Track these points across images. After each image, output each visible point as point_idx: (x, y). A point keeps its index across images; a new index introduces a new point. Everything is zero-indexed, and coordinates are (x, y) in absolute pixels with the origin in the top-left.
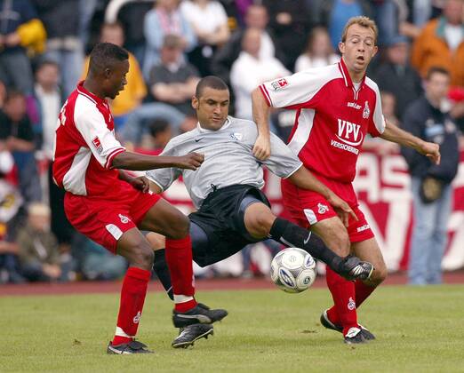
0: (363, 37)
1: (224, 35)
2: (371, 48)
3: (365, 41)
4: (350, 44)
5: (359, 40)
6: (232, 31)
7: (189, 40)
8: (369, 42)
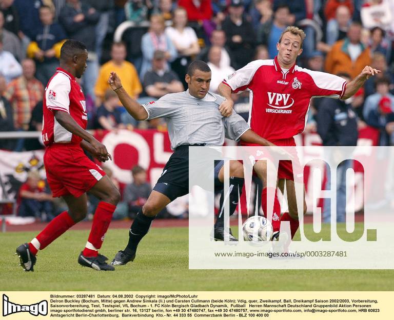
0: (292, 41)
1: (196, 49)
2: (297, 49)
3: (293, 44)
4: (283, 45)
5: (289, 43)
6: (201, 48)
7: (172, 54)
8: (296, 45)
